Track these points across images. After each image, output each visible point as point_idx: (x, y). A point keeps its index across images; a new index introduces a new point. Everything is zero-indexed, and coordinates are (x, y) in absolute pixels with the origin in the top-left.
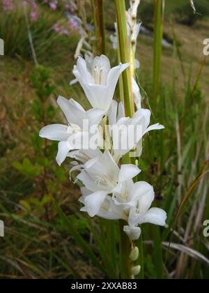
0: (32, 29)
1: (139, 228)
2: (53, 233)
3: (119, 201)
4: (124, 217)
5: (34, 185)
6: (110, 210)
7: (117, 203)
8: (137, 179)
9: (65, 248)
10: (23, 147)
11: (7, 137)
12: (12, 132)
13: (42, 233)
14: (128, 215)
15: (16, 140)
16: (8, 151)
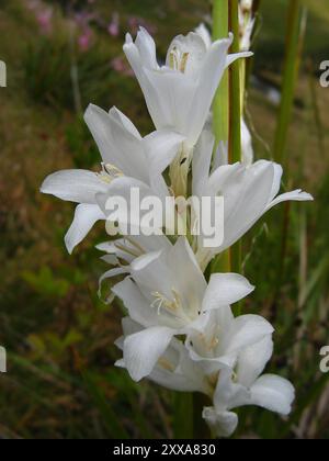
0: (80, 63)
1: (234, 415)
2: (79, 393)
3: (197, 352)
4: (205, 389)
5: (56, 311)
6: (178, 370)
7: (194, 356)
8: (241, 308)
9: (96, 422)
10: (44, 245)
11: (21, 229)
12: (31, 221)
13: (61, 392)
14: (214, 385)
15: (35, 234)
16: (21, 251)
